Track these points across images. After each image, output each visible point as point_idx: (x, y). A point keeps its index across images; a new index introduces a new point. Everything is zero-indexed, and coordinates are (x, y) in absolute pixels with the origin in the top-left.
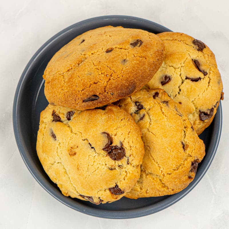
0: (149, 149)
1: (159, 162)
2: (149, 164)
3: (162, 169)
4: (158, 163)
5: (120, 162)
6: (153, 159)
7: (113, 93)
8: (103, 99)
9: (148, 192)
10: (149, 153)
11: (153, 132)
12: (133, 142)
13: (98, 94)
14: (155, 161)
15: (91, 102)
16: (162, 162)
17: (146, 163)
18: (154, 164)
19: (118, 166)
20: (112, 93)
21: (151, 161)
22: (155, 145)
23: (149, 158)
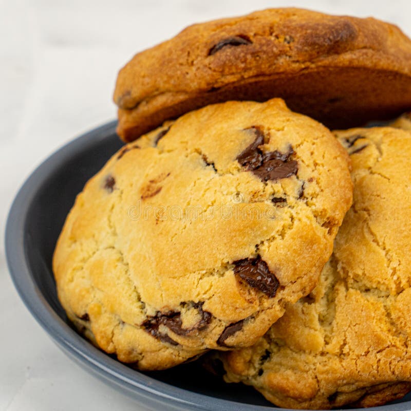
0: (366, 216)
1: (390, 245)
2: (361, 254)
3: (394, 264)
4: (387, 248)
5: (280, 185)
6: (373, 241)
7: (291, 37)
8: (262, 45)
9: (346, 350)
10: (365, 226)
11: (384, 173)
12: (323, 156)
13: (251, 34)
14: (378, 244)
15: (230, 48)
16: (398, 245)
17: (353, 251)
18: (374, 252)
19: (271, 198)
20: (288, 37)
21: (367, 244)
22: (384, 200)
23: (364, 237)
